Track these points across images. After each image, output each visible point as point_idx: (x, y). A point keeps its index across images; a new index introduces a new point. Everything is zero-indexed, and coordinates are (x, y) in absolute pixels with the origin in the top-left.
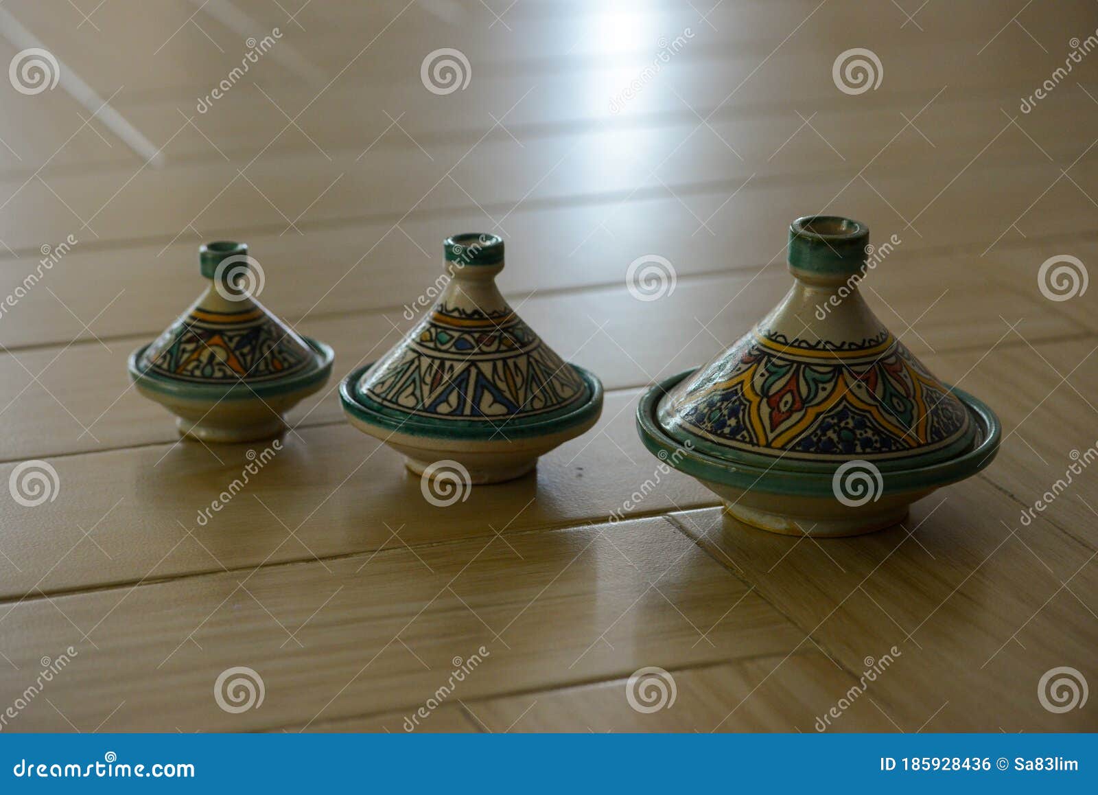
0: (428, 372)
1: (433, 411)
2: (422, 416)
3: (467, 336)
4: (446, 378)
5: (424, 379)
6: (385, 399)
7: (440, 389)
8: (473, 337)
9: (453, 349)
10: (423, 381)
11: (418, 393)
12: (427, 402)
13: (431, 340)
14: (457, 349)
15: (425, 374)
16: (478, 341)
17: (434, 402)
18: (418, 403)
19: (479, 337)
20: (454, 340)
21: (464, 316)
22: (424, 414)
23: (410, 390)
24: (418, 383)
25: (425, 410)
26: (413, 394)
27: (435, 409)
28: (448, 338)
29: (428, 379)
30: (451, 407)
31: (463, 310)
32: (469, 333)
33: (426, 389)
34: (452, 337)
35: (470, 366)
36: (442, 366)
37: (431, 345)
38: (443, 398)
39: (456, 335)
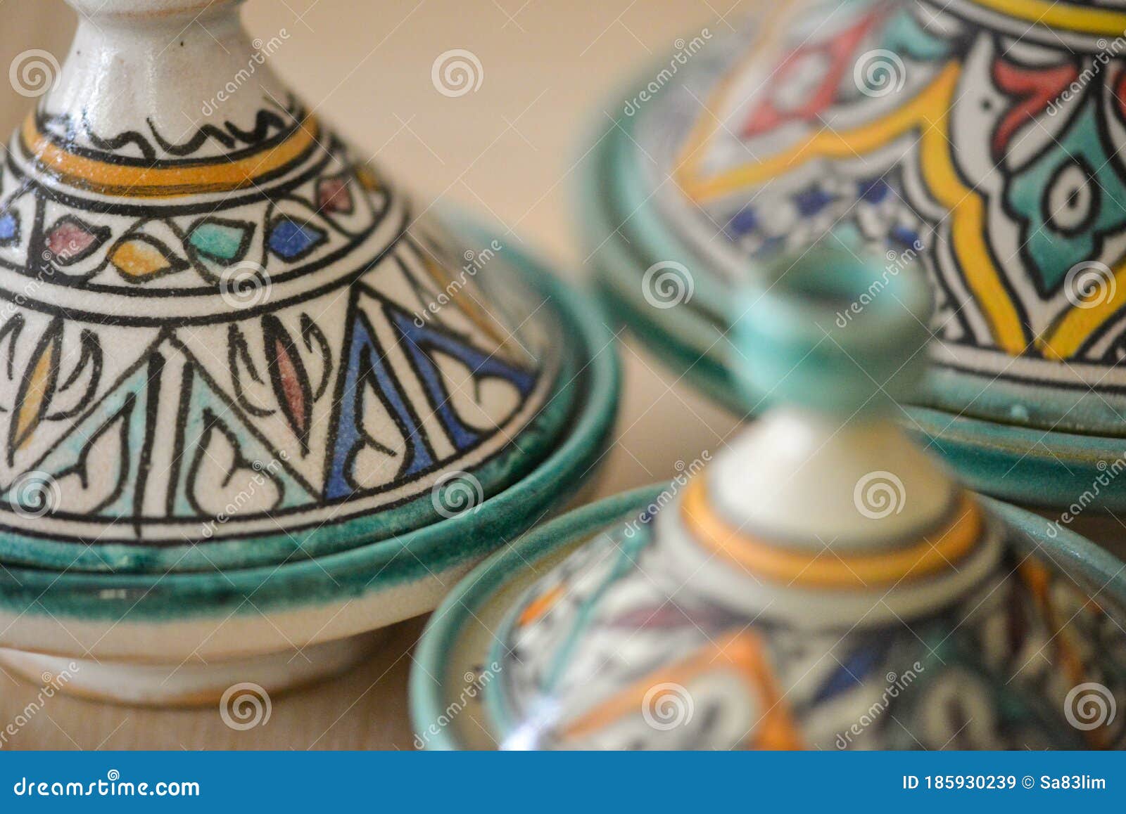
0: (244, 375)
1: (347, 489)
2: (327, 523)
3: (285, 207)
4: (313, 363)
5: (242, 399)
6: (137, 520)
7: (322, 411)
8: (303, 201)
9: (277, 266)
10: (244, 409)
11: (253, 451)
12: (313, 469)
13: (178, 266)
14: (287, 259)
15: (236, 383)
16: (324, 207)
17: (329, 460)
18: (280, 485)
19: (319, 194)
20: (258, 237)
21: (240, 146)
22: (330, 513)
23: (219, 452)
24: (235, 425)
25: (325, 500)
26: (240, 463)
27: (352, 483)
28: (236, 235)
29: (261, 395)
30: (392, 453)
31: (228, 125)
32: (283, 193)
33: (277, 428)
34: (249, 229)
35: (353, 300)
36: (274, 331)
37: (190, 278)
38: (347, 437)
39: (254, 214)
